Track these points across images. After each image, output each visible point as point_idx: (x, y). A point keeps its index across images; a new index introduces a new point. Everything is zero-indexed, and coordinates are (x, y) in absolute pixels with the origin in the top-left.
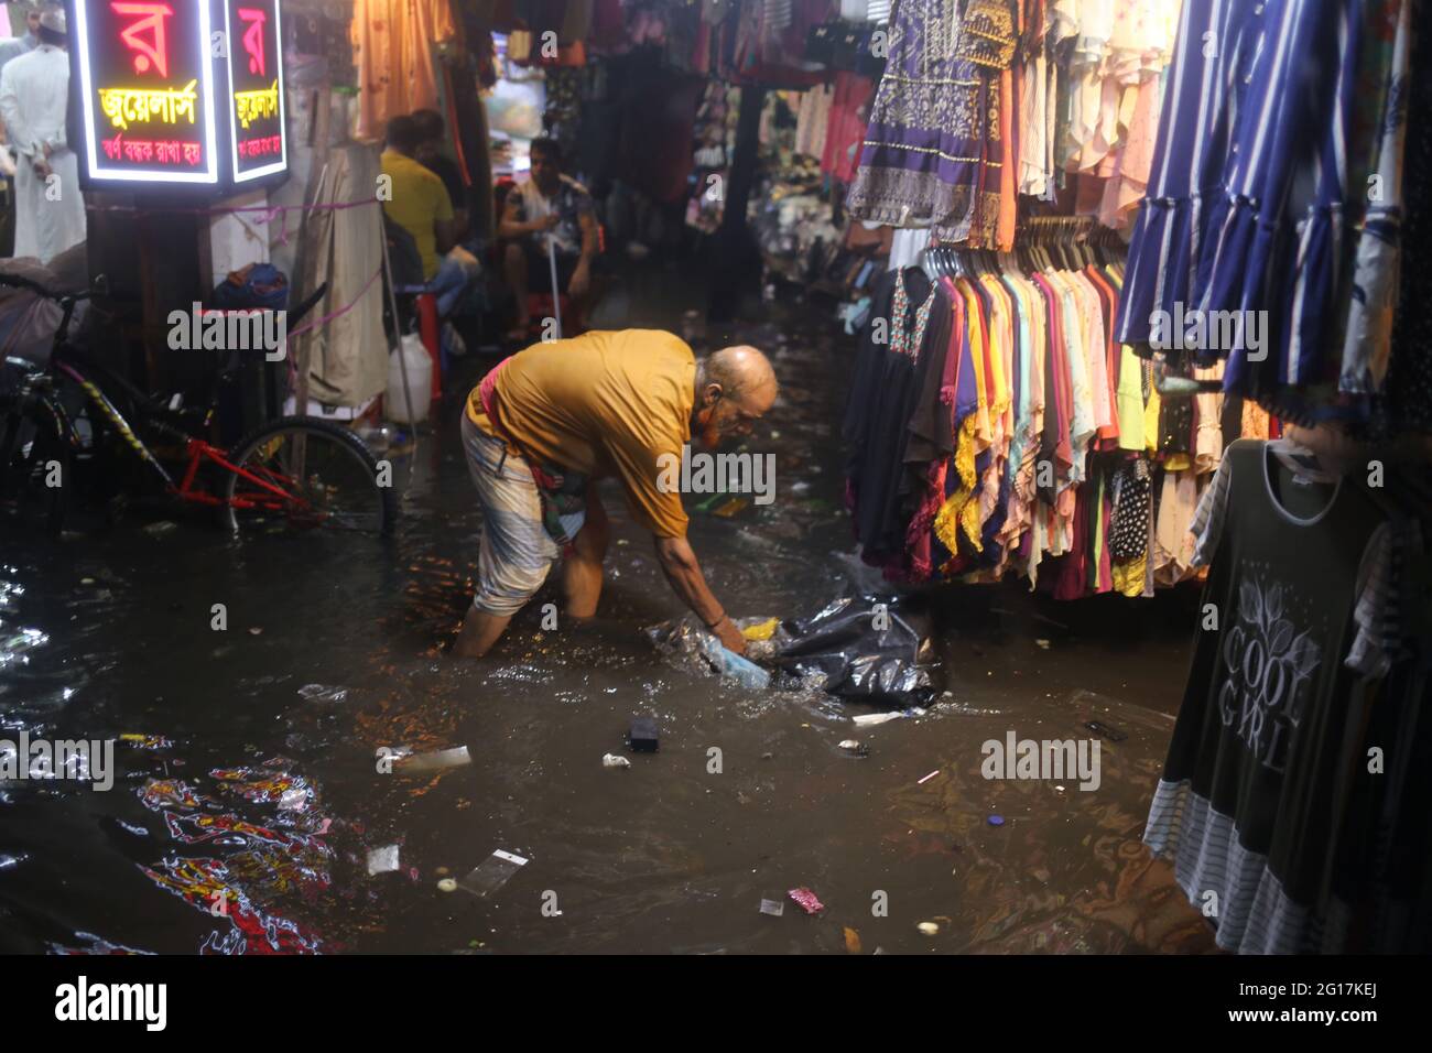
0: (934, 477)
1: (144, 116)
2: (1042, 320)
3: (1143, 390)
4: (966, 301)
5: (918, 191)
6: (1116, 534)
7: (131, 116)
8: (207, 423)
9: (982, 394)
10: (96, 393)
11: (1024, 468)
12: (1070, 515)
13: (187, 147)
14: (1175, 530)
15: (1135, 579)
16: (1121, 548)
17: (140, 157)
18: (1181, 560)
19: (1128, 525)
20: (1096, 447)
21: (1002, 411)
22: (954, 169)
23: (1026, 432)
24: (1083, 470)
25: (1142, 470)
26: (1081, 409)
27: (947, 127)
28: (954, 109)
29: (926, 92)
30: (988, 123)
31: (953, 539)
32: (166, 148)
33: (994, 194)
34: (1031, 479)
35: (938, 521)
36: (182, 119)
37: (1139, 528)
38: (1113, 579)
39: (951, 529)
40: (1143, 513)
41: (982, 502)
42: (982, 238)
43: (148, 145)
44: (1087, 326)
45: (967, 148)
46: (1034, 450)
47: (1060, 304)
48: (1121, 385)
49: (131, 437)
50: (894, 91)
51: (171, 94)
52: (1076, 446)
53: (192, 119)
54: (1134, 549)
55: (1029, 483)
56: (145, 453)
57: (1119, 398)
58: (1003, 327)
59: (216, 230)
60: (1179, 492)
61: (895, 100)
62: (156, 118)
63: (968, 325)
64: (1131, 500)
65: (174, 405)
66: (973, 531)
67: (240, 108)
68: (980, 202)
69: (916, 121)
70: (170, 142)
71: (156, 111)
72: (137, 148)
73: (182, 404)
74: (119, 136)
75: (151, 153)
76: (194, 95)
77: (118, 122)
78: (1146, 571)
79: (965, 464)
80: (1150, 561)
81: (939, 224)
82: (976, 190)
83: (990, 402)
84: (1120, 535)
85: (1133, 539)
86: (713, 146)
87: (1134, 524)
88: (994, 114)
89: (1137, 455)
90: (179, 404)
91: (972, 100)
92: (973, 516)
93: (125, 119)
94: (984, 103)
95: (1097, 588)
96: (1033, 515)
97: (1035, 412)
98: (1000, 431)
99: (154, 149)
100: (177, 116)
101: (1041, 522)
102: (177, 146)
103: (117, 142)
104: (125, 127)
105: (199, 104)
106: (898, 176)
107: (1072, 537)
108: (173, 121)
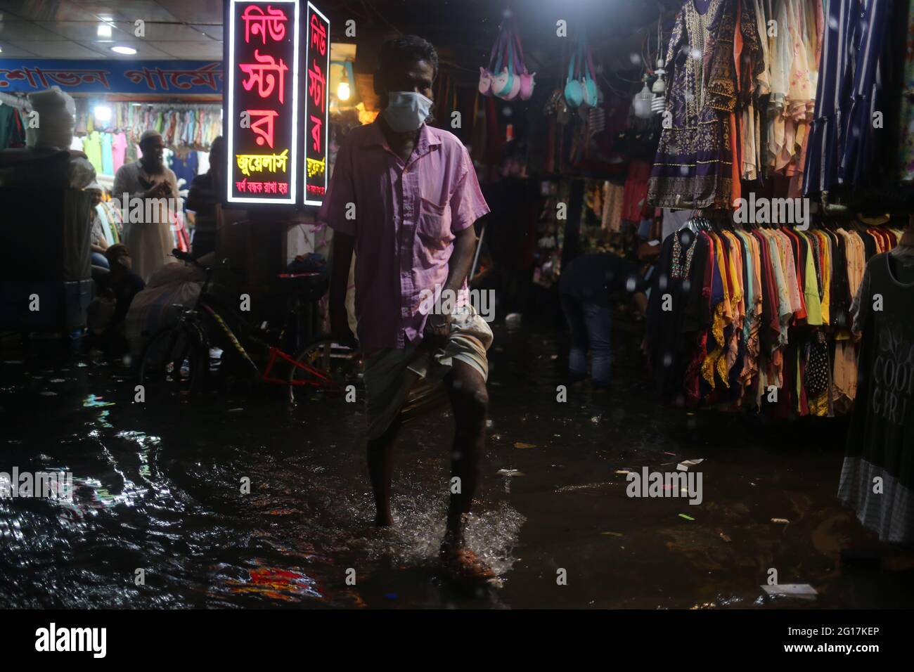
0: (700, 341)
1: (259, 168)
2: (758, 253)
3: (819, 292)
4: (715, 241)
5: (685, 188)
6: (809, 379)
7: (252, 169)
8: (280, 337)
9: (727, 292)
10: (221, 321)
11: (752, 337)
12: (780, 365)
13: (281, 185)
14: (844, 377)
15: (822, 406)
16: (813, 387)
17: (255, 191)
18: (849, 395)
19: (816, 373)
20: (794, 324)
21: (738, 301)
22: (705, 167)
23: (752, 314)
24: (786, 337)
25: (821, 337)
26: (783, 301)
27: (700, 147)
28: (704, 137)
29: (688, 134)
30: (724, 141)
31: (712, 378)
32: (270, 186)
33: (728, 179)
34: (756, 342)
35: (704, 367)
36: (279, 170)
37: (823, 374)
38: (809, 408)
39: (711, 371)
40: (824, 365)
41: (729, 357)
42: (723, 203)
43: (260, 184)
44: (784, 256)
45: (712, 155)
46: (757, 326)
47: (768, 244)
48: (806, 289)
49: (238, 345)
50: (670, 135)
51: (274, 157)
52: (782, 324)
53: (284, 170)
54: (821, 387)
55: (755, 346)
56: (246, 354)
57: (805, 296)
58: (737, 255)
59: (290, 233)
60: (845, 354)
61: (670, 140)
62: (265, 169)
63: (716, 254)
64: (816, 358)
65: (263, 326)
66: (723, 375)
67: (309, 166)
68: (720, 183)
69: (683, 151)
70: (271, 183)
71: (266, 166)
72: (254, 186)
73: (268, 327)
74: (245, 179)
75: (261, 189)
76: (286, 158)
77: (245, 172)
78: (828, 400)
79: (718, 333)
80: (830, 396)
81: (697, 199)
82: (718, 177)
83: (731, 296)
84: (811, 379)
85: (819, 381)
86: (549, 236)
87: (819, 372)
88: (726, 136)
89: (818, 328)
90: (266, 326)
91: (714, 130)
92: (724, 366)
93: (249, 171)
94: (720, 130)
95: (799, 413)
96: (758, 367)
97: (757, 302)
98: (737, 313)
99: (263, 186)
100: (277, 167)
101: (763, 371)
102: (275, 184)
103: (244, 183)
104: (249, 175)
105: (288, 162)
106: (674, 182)
107: (782, 380)
108: (274, 171)
